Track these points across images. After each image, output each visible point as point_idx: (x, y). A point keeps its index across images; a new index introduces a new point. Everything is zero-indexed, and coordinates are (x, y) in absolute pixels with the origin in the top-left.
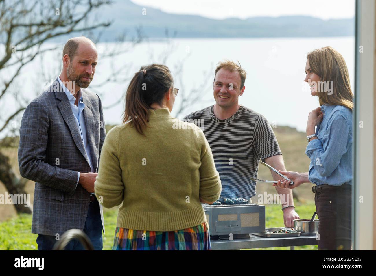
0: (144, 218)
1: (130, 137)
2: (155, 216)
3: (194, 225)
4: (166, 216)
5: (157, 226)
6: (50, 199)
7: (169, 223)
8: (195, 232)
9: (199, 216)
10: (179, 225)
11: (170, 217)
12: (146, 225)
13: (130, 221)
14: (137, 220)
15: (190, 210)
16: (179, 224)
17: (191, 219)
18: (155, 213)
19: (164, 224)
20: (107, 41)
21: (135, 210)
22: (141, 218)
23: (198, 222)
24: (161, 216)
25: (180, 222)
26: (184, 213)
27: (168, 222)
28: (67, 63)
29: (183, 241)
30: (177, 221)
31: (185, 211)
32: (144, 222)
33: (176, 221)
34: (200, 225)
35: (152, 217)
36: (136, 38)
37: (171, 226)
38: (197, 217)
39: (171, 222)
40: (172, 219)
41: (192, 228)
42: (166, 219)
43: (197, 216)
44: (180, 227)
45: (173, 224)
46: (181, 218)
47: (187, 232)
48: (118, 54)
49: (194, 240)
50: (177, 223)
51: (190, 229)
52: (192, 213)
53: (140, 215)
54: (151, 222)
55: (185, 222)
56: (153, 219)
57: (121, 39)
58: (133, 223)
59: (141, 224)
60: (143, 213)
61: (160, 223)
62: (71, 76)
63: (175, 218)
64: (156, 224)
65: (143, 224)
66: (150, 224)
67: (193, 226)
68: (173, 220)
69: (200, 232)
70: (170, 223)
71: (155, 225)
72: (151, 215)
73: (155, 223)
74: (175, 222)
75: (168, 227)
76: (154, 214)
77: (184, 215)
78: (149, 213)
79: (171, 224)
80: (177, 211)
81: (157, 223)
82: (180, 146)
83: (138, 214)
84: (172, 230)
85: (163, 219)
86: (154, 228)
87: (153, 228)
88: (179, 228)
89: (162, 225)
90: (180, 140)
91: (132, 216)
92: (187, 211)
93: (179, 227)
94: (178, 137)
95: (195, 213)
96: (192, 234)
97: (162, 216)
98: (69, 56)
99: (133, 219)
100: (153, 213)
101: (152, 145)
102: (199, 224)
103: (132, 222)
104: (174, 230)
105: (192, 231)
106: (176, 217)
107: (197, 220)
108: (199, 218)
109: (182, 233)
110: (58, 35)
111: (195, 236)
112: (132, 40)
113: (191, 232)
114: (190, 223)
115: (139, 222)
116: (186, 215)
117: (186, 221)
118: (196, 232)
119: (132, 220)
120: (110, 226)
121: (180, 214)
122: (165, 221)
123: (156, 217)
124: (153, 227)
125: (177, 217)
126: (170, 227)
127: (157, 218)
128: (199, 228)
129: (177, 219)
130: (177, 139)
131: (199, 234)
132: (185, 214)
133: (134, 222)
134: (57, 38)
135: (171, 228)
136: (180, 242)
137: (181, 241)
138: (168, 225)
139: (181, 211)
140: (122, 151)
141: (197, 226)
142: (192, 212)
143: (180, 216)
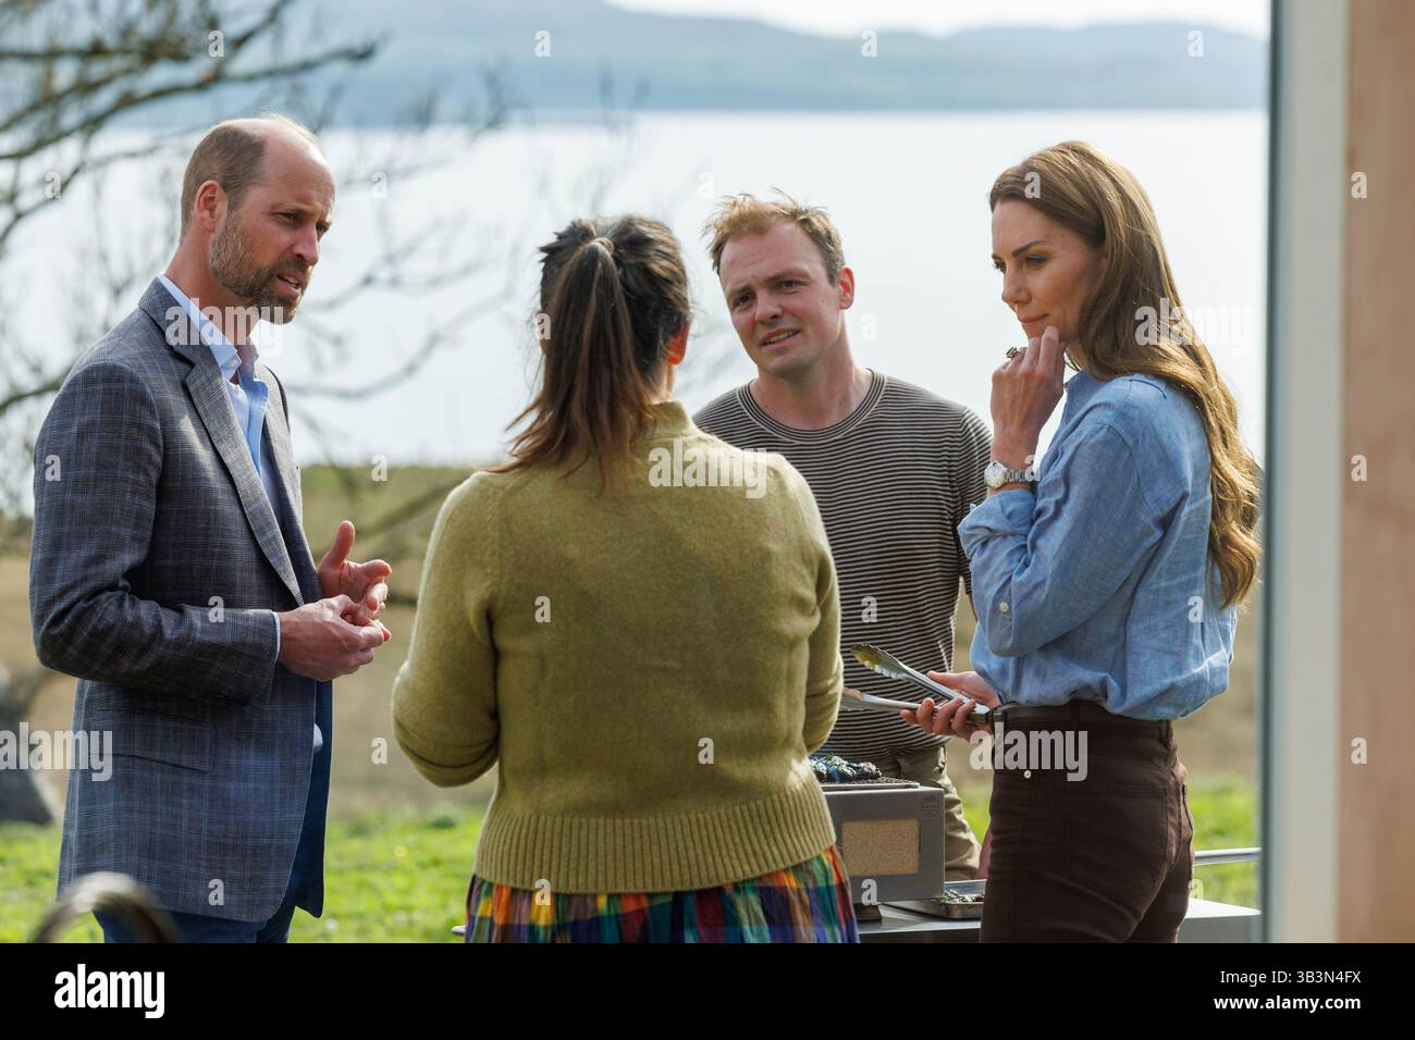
0: (601, 845)
1: (545, 522)
2: (645, 832)
3: (799, 857)
4: (687, 831)
5: (657, 872)
6: (158, 762)
7: (701, 857)
8: (802, 886)
9: (812, 823)
10: (739, 860)
11: (704, 833)
12: (611, 873)
13: (546, 858)
14: (574, 855)
15: (779, 797)
16: (742, 856)
17: (786, 836)
18: (644, 822)
19: (684, 862)
20: (361, 122)
21: (563, 815)
22: (588, 843)
23: (810, 845)
24: (666, 829)
25: (745, 850)
26: (759, 812)
27: (700, 852)
28: (212, 215)
29: (758, 922)
30: (731, 846)
31: (760, 803)
32: (601, 859)
33: (727, 845)
34: (819, 858)
35: (633, 839)
36: (484, 111)
37: (712, 869)
38: (806, 826)
39: (708, 850)
40: (713, 838)
41: (791, 871)
42: (690, 844)
43: (805, 822)
44: (747, 868)
45: (718, 859)
46: (747, 832)
47: (770, 884)
48: (409, 172)
49: (800, 916)
50: (733, 854)
51: (784, 875)
52: (787, 811)
53: (584, 834)
54: (630, 859)
55: (762, 849)
56: (637, 846)
57: (421, 117)
58: (559, 865)
59: (592, 871)
60: (597, 823)
61: (665, 858)
62: (231, 268)
63: (724, 834)
64: (652, 863)
65: (601, 868)
66: (630, 866)
67: (796, 861)
68: (714, 845)
69: (821, 883)
70: (704, 854)
71: (648, 868)
72: (628, 831)
73: (648, 861)
74: (724, 852)
75: (699, 869)
76: (640, 823)
77: (756, 820)
78: (618, 822)
79: (710, 860)
80: (727, 807)
81: (657, 861)
82: (747, 551)
83: (575, 832)
84: (715, 884)
85: (676, 842)
86: (644, 882)
87: (640, 883)
88: (743, 871)
89: (675, 866)
90: (743, 528)
91: (552, 839)
92: (769, 805)
93: (741, 867)
94: (736, 517)
95: (799, 810)
96: (791, 895)
97: (671, 832)
98: (225, 187)
99: (555, 853)
100: (636, 821)
101: (638, 551)
102: (814, 854)
103: (554, 863)
104: (724, 881)
105: (791, 882)
106: (727, 830)
107: (807, 839)
108: (813, 828)
109: (754, 890)
110: (160, 94)
111: (801, 901)
112: (467, 119)
113: (786, 887)
114: (785, 852)
115: (583, 863)
116: (764, 819)
117: (768, 844)
118: (806, 884)
119: (554, 856)
120: (354, 876)
121: (743, 817)
122: (686, 849)
123: (649, 836)
124: (639, 877)
125: (731, 833)
126: (707, 869)
127: (654, 838)
128: (817, 867)
129: (733, 839)
130: (733, 525)
131: (816, 893)
132: (760, 817)
133: (563, 864)
134: (159, 109)
135: (713, 874)
136: (746, 927)
137: (751, 925)
138: (698, 864)
139: (744, 807)
140: (516, 581)
141: (806, 863)
142: (789, 805)
143: (741, 825)
